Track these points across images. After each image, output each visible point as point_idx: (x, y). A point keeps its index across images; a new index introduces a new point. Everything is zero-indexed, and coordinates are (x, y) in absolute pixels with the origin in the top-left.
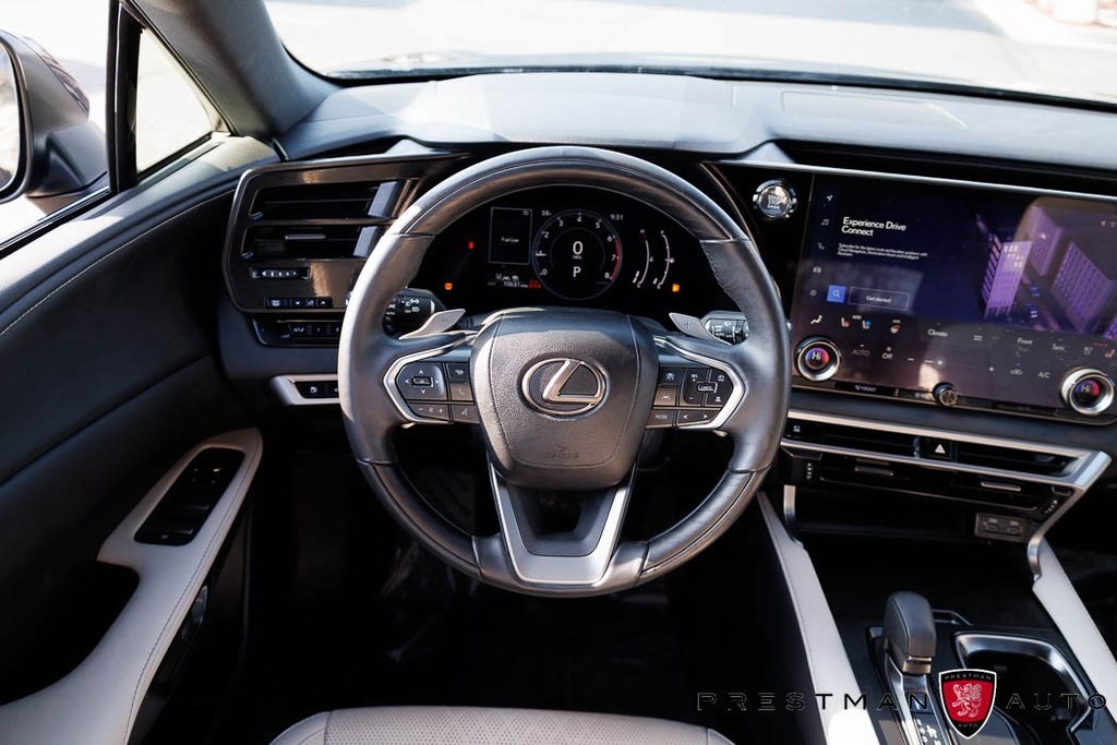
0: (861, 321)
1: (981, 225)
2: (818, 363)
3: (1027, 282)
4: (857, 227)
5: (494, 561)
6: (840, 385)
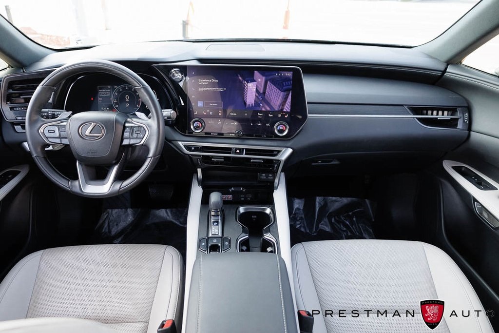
0: (210, 112)
1: (240, 78)
2: (199, 127)
3: (257, 95)
4: (203, 82)
5: (75, 187)
6: (206, 133)
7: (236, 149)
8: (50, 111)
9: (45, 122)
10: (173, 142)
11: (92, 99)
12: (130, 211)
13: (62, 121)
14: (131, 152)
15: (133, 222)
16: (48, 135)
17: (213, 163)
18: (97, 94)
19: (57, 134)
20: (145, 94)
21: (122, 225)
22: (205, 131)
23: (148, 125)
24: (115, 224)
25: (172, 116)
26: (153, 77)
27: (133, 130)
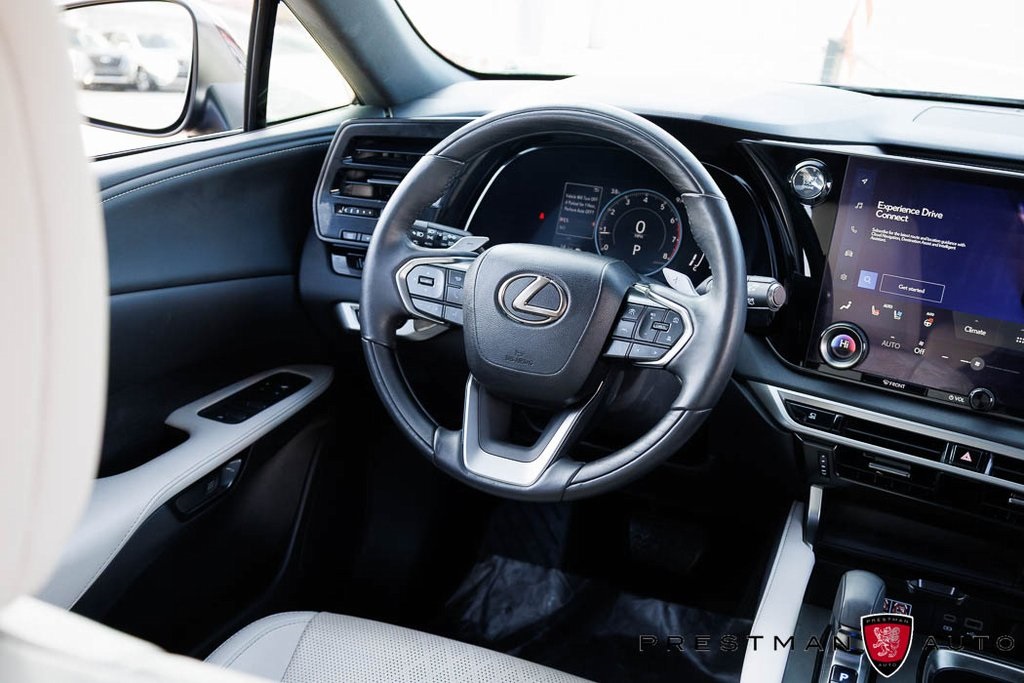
0: (893, 310)
2: (846, 351)
4: (892, 212)
5: (449, 449)
6: (866, 377)
7: (962, 449)
8: (432, 228)
9: (414, 254)
10: (752, 383)
11: (542, 216)
12: (555, 577)
13: (458, 257)
14: (622, 387)
15: (556, 614)
16: (415, 288)
17: (871, 476)
18: (559, 203)
19: (438, 292)
20: (708, 217)
21: (523, 615)
22: (863, 368)
23: (695, 311)
24: (505, 605)
25: (771, 299)
26: (736, 177)
27: (648, 316)
